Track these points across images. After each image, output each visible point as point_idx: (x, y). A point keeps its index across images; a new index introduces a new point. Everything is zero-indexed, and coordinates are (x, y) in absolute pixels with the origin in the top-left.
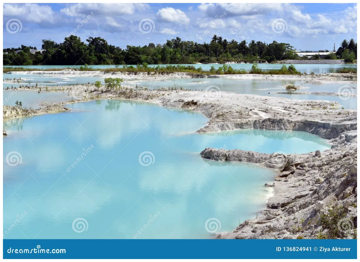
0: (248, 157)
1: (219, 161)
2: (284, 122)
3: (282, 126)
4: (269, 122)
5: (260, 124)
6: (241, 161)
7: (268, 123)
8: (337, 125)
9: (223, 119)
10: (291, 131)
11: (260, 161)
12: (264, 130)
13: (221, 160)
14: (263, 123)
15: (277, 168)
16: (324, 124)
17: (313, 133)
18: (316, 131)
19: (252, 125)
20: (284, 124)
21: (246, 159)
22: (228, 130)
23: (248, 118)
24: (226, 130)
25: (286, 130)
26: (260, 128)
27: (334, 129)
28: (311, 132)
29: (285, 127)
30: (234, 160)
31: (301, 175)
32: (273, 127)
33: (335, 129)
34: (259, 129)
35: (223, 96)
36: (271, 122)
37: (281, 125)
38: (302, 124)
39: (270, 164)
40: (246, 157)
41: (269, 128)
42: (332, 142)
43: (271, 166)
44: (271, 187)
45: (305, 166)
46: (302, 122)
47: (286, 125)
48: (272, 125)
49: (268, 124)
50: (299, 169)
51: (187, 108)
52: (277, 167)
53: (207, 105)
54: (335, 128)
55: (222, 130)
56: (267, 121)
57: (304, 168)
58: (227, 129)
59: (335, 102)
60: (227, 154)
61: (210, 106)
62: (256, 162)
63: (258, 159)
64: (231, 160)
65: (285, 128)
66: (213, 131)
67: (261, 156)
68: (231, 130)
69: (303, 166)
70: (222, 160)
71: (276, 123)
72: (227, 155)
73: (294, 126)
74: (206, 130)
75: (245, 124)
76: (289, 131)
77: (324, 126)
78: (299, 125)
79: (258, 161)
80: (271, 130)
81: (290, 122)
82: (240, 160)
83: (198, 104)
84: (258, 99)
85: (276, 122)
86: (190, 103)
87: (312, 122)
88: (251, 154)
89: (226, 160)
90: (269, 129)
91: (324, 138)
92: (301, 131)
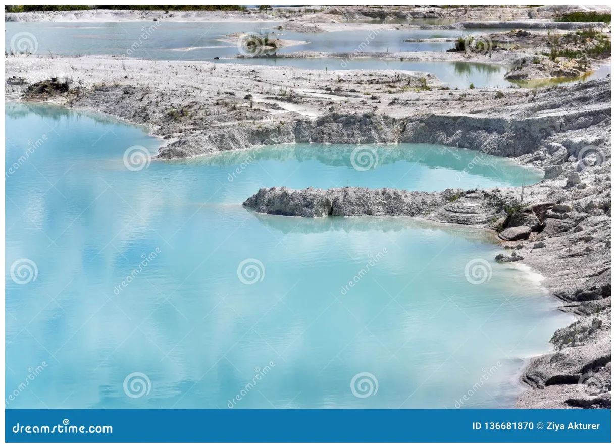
0: (385, 202)
1: (315, 217)
2: (376, 123)
3: (373, 133)
4: (334, 123)
5: (313, 130)
6: (371, 215)
7: (334, 126)
8: (528, 120)
9: (194, 124)
10: (396, 143)
11: (421, 210)
12: (327, 144)
13: (319, 215)
14: (321, 128)
15: (478, 223)
16: (487, 121)
17: (461, 146)
18: (468, 139)
19: (293, 134)
20: (375, 128)
21: (381, 208)
22: (236, 150)
23: (262, 118)
24: (231, 148)
25: (385, 142)
26: (314, 140)
27: (522, 131)
28: (452, 145)
29: (379, 134)
30: (353, 213)
31: (566, 230)
32: (348, 136)
33: (525, 131)
34: (311, 143)
35: (126, 67)
36: (341, 125)
37: (370, 130)
38: (423, 124)
39: (454, 214)
40: (380, 204)
41: (340, 140)
42: (530, 162)
43: (461, 219)
44: (514, 263)
45: (567, 209)
46: (421, 121)
47: (381, 130)
48: (347, 130)
49: (335, 128)
50: (555, 218)
51: (42, 102)
52: (478, 221)
53: (108, 91)
54: (523, 128)
55: (220, 149)
56: (331, 122)
57: (568, 214)
58: (234, 147)
59: (427, 73)
60: (331, 199)
61: (120, 93)
62: (412, 215)
63: (414, 206)
64: (345, 215)
65: (380, 138)
66: (201, 152)
67: (419, 199)
68: (242, 148)
69: (563, 209)
70: (321, 216)
71: (356, 126)
72: (331, 202)
73: (403, 131)
74: (184, 150)
75: (274, 131)
76: (392, 144)
77: (488, 126)
78: (414, 129)
79: (415, 211)
80: (346, 143)
81: (391, 120)
82: (369, 213)
83: (70, 89)
84: (230, 71)
85: (354, 124)
86: (46, 86)
87: (448, 117)
88: (392, 195)
89: (331, 214)
90: (341, 143)
91: (498, 155)
92: (423, 142)
